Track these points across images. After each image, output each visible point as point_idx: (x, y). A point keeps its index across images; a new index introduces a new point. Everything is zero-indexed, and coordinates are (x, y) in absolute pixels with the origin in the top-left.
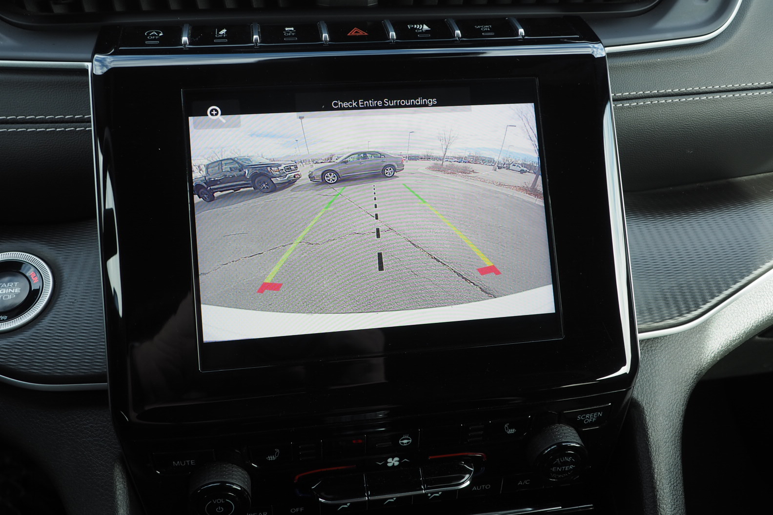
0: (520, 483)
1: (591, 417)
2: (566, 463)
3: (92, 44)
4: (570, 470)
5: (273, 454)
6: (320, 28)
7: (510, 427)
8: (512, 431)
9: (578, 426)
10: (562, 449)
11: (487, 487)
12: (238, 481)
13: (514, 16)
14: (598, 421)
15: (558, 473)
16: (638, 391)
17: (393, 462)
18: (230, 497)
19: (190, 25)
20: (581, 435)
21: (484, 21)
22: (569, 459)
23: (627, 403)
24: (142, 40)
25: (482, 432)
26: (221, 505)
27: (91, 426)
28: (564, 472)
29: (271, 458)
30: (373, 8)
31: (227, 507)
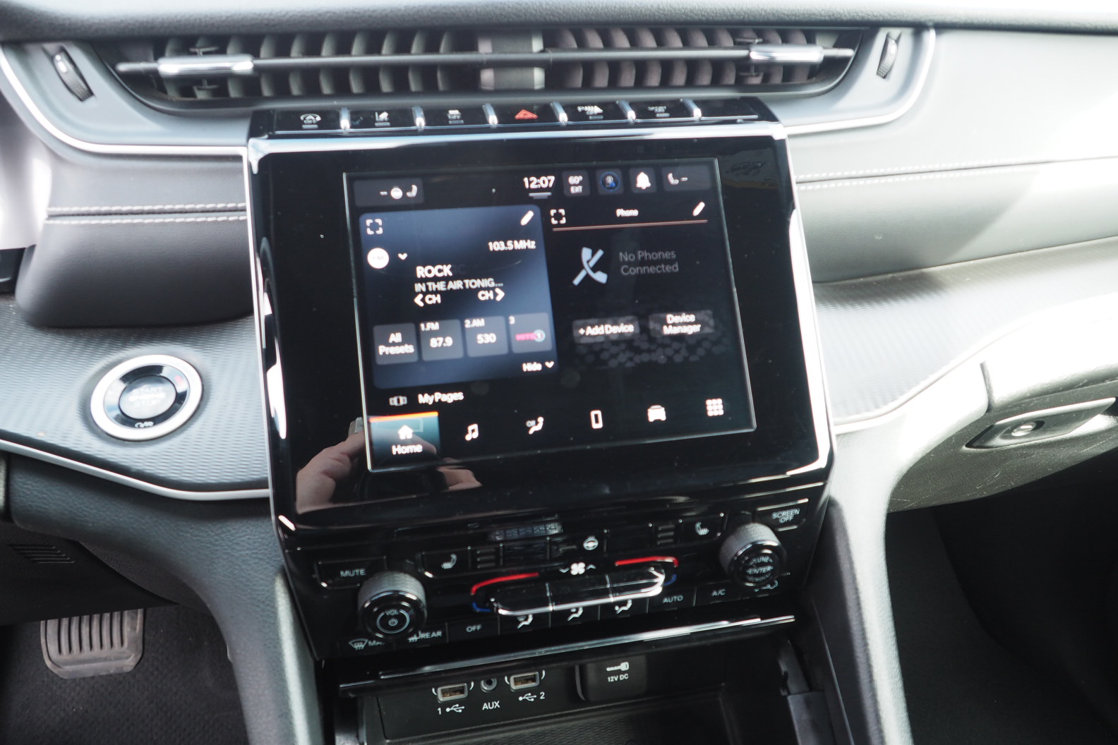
0: (715, 593)
1: (787, 516)
2: (763, 564)
3: (244, 128)
4: (767, 573)
5: (448, 560)
6: (486, 110)
7: (702, 527)
8: (703, 532)
9: (773, 526)
10: (757, 549)
11: (679, 598)
12: (412, 589)
13: (690, 98)
14: (796, 520)
15: (755, 575)
16: (834, 489)
17: (578, 569)
18: (404, 608)
19: (348, 109)
20: (778, 535)
21: (658, 103)
22: (765, 559)
23: (824, 502)
24: (299, 125)
25: (671, 534)
26: (395, 617)
27: (249, 539)
28: (761, 574)
29: (447, 566)
30: (539, 92)
31: (401, 618)
